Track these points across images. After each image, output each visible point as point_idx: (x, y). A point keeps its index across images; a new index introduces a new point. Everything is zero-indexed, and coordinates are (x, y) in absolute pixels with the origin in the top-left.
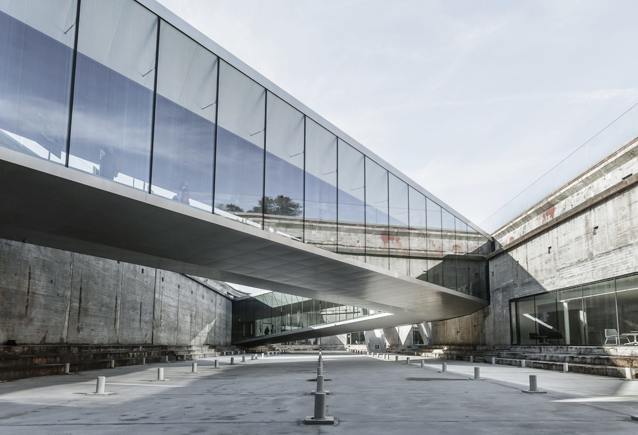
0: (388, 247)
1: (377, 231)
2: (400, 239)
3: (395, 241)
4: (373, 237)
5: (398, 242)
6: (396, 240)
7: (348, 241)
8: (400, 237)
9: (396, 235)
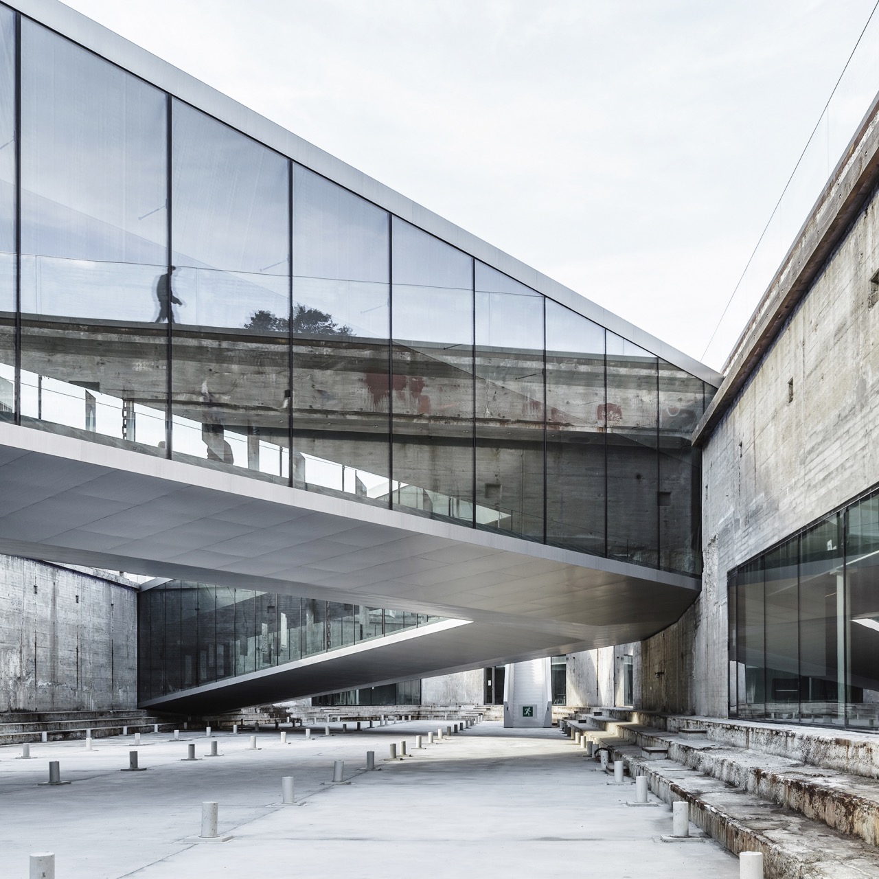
0: (387, 411)
1: (351, 360)
2: (424, 385)
3: (407, 392)
4: (338, 378)
5: (415, 397)
6: (411, 389)
7: (255, 392)
8: (424, 378)
9: (412, 374)
